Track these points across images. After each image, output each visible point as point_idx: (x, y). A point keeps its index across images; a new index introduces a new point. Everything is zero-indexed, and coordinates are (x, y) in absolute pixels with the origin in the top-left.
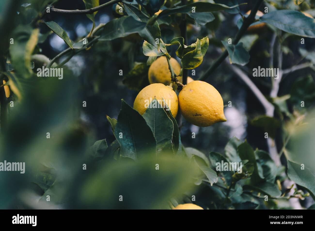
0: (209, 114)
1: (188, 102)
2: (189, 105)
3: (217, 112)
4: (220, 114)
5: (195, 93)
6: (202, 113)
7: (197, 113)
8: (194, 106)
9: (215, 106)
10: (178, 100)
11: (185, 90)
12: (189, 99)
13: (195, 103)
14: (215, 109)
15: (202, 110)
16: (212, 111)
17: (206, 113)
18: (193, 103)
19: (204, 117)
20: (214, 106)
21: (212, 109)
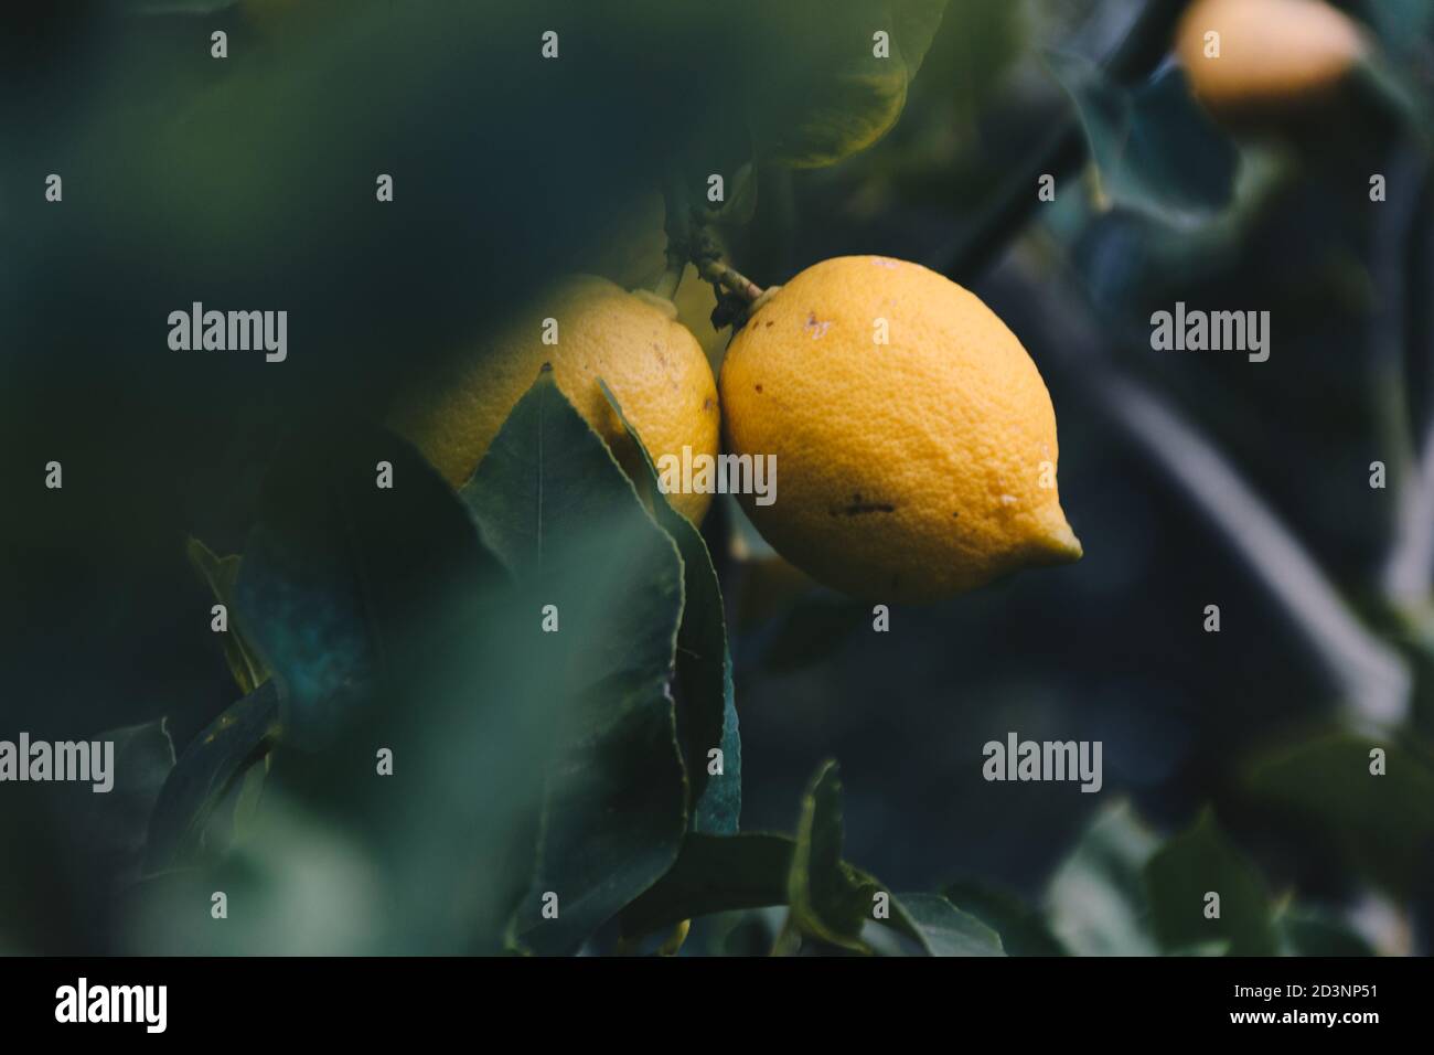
0: (953, 497)
1: (798, 411)
2: (802, 428)
3: (1013, 486)
4: (1036, 506)
5: (849, 344)
6: (900, 489)
7: (863, 493)
8: (841, 441)
9: (997, 437)
10: (715, 398)
11: (770, 324)
12: (799, 390)
13: (845, 419)
14: (995, 464)
15: (896, 467)
16: (975, 475)
17: (930, 490)
18: (828, 419)
19: (911, 521)
20: (992, 442)
21: (975, 461)
